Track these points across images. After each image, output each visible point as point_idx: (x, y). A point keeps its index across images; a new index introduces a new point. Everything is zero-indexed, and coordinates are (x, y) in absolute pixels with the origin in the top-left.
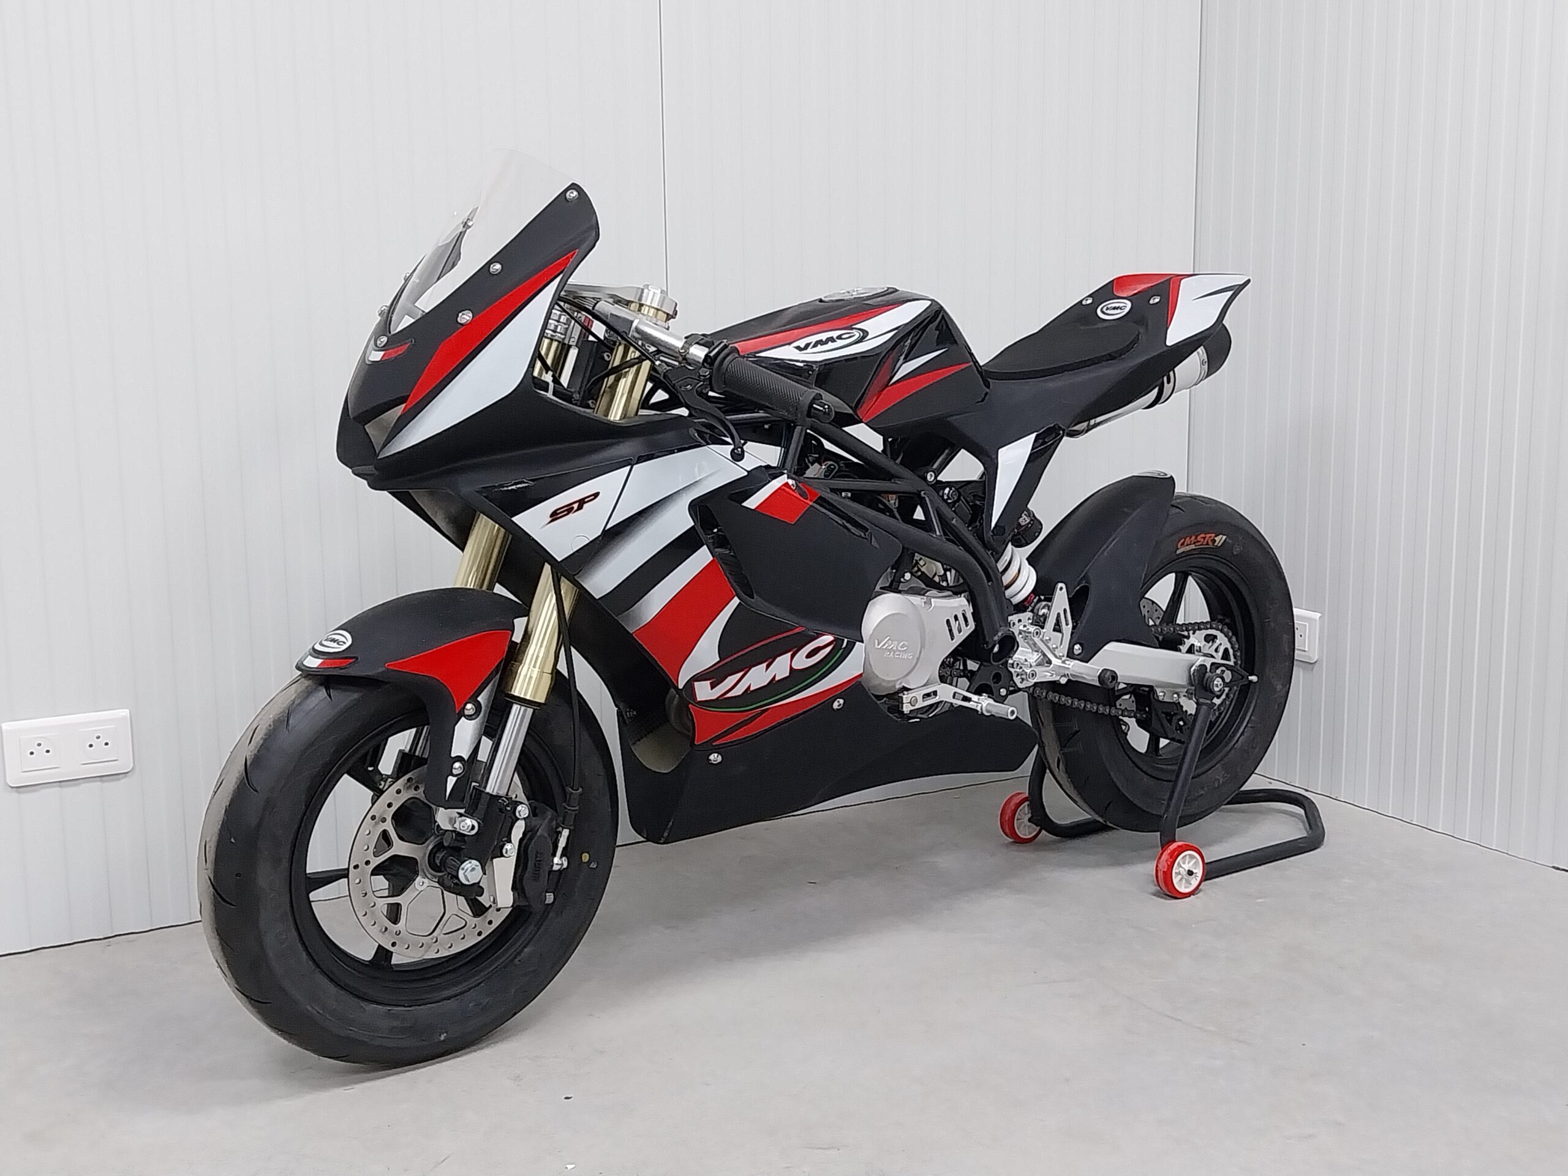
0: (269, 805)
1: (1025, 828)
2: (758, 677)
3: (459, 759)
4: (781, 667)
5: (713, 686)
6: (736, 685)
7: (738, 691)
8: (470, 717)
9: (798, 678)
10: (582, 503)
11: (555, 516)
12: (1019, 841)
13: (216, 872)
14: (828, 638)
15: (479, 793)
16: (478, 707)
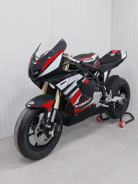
0: (25, 126)
1: (99, 119)
2: (83, 104)
3: (48, 118)
4: (85, 103)
5: (77, 106)
6: (80, 105)
7: (80, 106)
8: (49, 112)
9: (87, 104)
10: (64, 82)
11: (61, 84)
12: (99, 121)
13: (18, 136)
14: (90, 98)
15: (50, 122)
16: (50, 110)
